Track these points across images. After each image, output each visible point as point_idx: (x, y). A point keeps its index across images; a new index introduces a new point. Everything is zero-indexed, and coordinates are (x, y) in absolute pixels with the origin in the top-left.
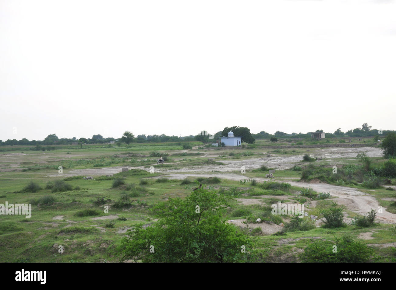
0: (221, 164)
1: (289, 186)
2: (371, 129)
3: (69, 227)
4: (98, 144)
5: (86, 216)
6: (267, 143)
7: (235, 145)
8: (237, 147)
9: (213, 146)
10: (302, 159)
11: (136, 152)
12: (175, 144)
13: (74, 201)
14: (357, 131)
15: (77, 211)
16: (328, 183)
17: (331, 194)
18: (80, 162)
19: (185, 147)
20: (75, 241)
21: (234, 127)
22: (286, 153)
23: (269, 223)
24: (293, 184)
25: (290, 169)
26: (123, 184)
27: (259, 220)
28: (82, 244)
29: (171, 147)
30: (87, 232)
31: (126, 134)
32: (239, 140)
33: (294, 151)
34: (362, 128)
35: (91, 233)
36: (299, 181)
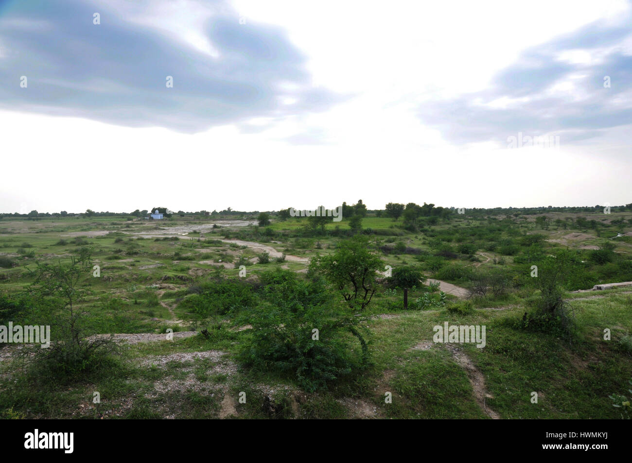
0: (164, 229)
1: (221, 242)
2: (231, 211)
3: (106, 266)
4: (68, 217)
5: (113, 259)
6: (179, 218)
7: (160, 218)
8: (162, 220)
9: (147, 219)
10: (212, 227)
11: (101, 222)
12: (120, 218)
13: (101, 251)
14: (225, 211)
15: (106, 257)
16: (241, 240)
17: (248, 246)
18: (69, 228)
19: (129, 220)
20: (117, 274)
21: (159, 208)
22: (195, 223)
23: (226, 262)
24: (223, 241)
25: (210, 233)
26: (122, 240)
27: (220, 261)
28: (121, 276)
29: (120, 219)
30: (121, 269)
31: (88, 211)
32: (162, 215)
33: (200, 222)
34: (227, 210)
35: (123, 269)
36: (224, 239)
